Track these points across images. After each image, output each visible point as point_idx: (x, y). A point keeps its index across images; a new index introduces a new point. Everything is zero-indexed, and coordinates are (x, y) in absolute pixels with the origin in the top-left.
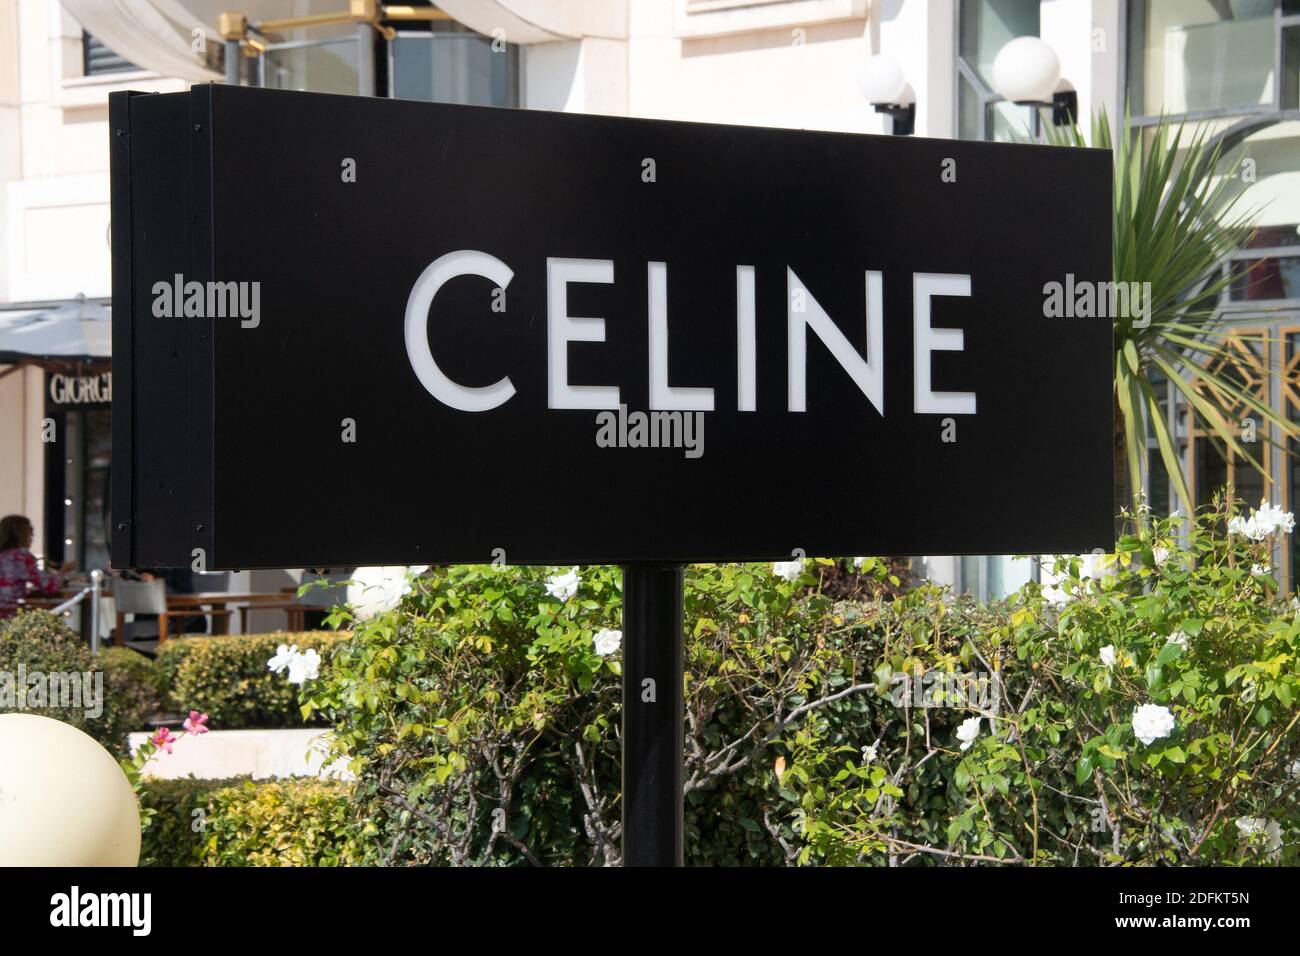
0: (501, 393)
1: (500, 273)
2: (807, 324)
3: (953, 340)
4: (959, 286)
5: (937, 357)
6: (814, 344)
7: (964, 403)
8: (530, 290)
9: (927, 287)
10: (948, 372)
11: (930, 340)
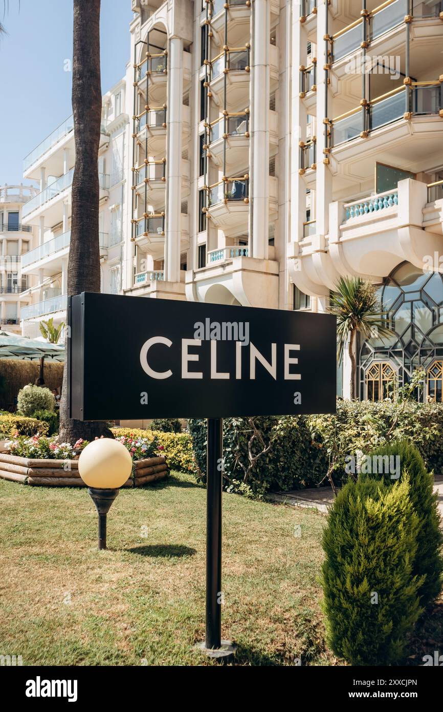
0: (168, 374)
1: (168, 343)
2: (256, 358)
3: (295, 361)
4: (297, 347)
5: (291, 365)
6: (257, 361)
7: (298, 377)
8: (177, 346)
9: (288, 347)
10: (293, 369)
11: (288, 361)
